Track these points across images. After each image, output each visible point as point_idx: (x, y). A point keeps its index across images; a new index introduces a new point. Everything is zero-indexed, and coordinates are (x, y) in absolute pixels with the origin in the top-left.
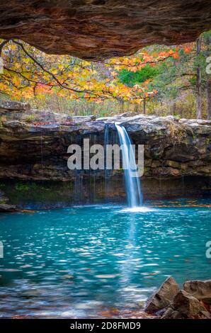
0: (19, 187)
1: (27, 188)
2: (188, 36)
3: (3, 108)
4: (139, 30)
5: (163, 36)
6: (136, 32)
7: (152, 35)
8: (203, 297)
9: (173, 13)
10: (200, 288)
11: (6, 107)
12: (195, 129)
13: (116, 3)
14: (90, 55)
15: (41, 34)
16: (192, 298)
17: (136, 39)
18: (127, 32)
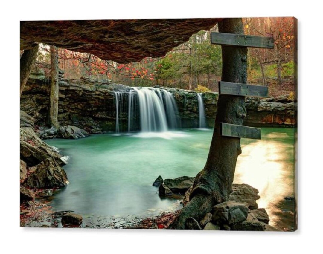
0: (107, 123)
1: (111, 123)
2: (161, 54)
3: (100, 83)
4: (139, 50)
5: (150, 53)
6: (137, 50)
7: (145, 52)
8: (172, 187)
9: (147, 43)
10: (171, 183)
11: (101, 82)
12: (187, 95)
13: (118, 37)
14: (120, 61)
15: (96, 51)
16: (167, 188)
17: (138, 54)
18: (133, 51)
